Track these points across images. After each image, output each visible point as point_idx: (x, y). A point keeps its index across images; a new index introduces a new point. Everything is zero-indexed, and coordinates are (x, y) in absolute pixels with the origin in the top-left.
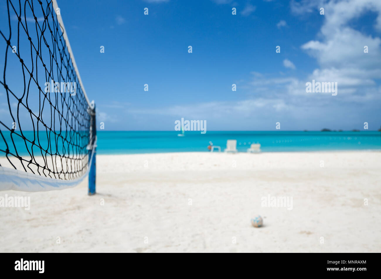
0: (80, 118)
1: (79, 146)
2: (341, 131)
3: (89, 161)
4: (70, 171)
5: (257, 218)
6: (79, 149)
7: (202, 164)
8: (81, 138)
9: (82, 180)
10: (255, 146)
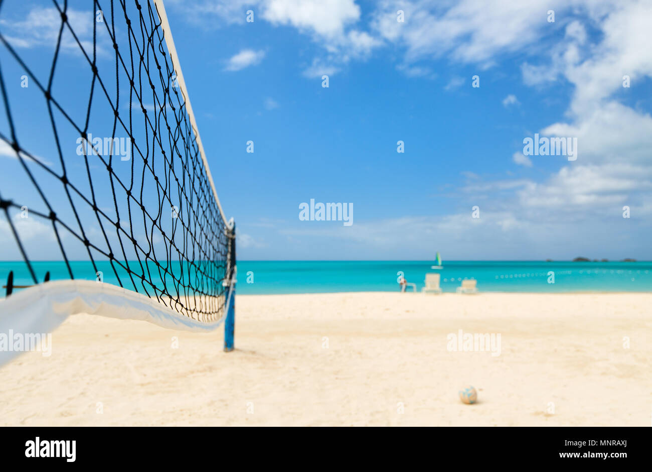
0: (215, 242)
1: (214, 279)
2: (605, 261)
3: (226, 301)
4: (204, 311)
5: (467, 390)
6: (214, 283)
7: (387, 309)
8: (216, 268)
9: (218, 325)
10: (469, 284)
